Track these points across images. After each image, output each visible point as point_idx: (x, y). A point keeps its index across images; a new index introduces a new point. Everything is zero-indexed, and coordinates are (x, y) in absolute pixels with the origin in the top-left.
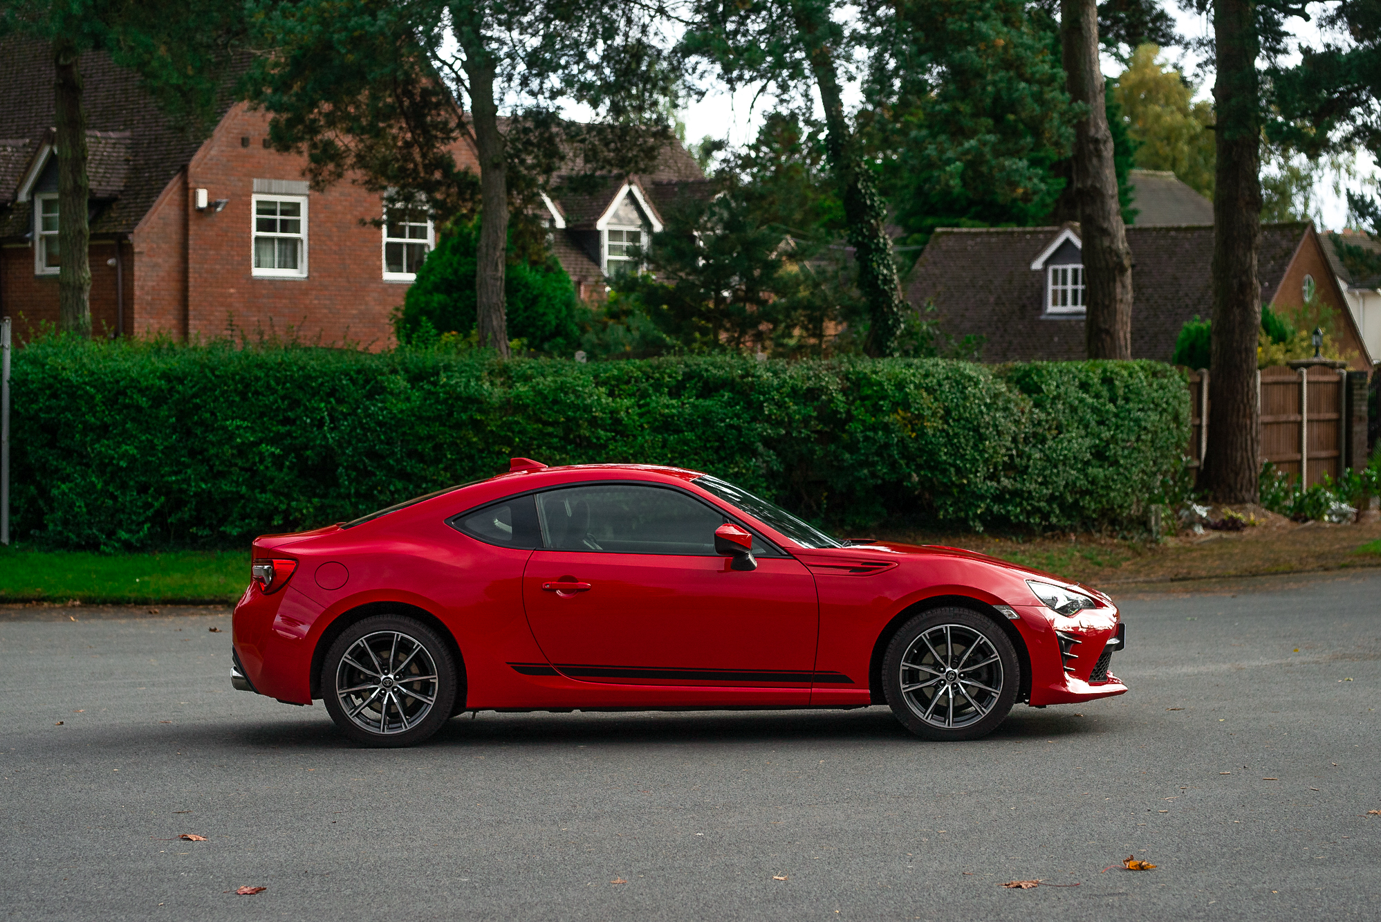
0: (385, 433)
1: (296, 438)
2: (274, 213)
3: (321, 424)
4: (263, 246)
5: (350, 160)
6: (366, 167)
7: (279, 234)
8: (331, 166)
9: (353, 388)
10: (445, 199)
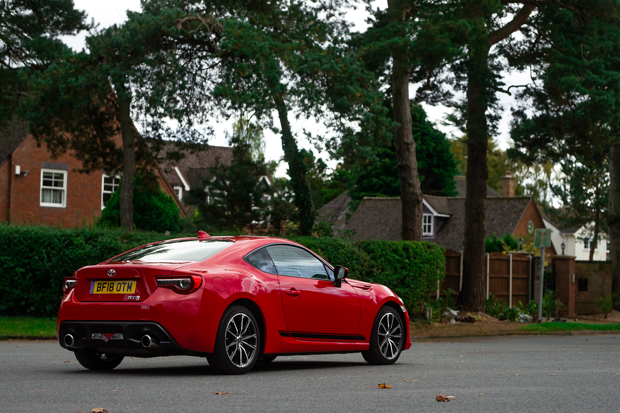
0: (72, 264)
1: (32, 265)
2: (51, 177)
3: (43, 260)
4: (45, 193)
5: (69, 145)
6: (76, 148)
7: (53, 187)
8: (61, 148)
9: (58, 243)
10: (111, 161)
